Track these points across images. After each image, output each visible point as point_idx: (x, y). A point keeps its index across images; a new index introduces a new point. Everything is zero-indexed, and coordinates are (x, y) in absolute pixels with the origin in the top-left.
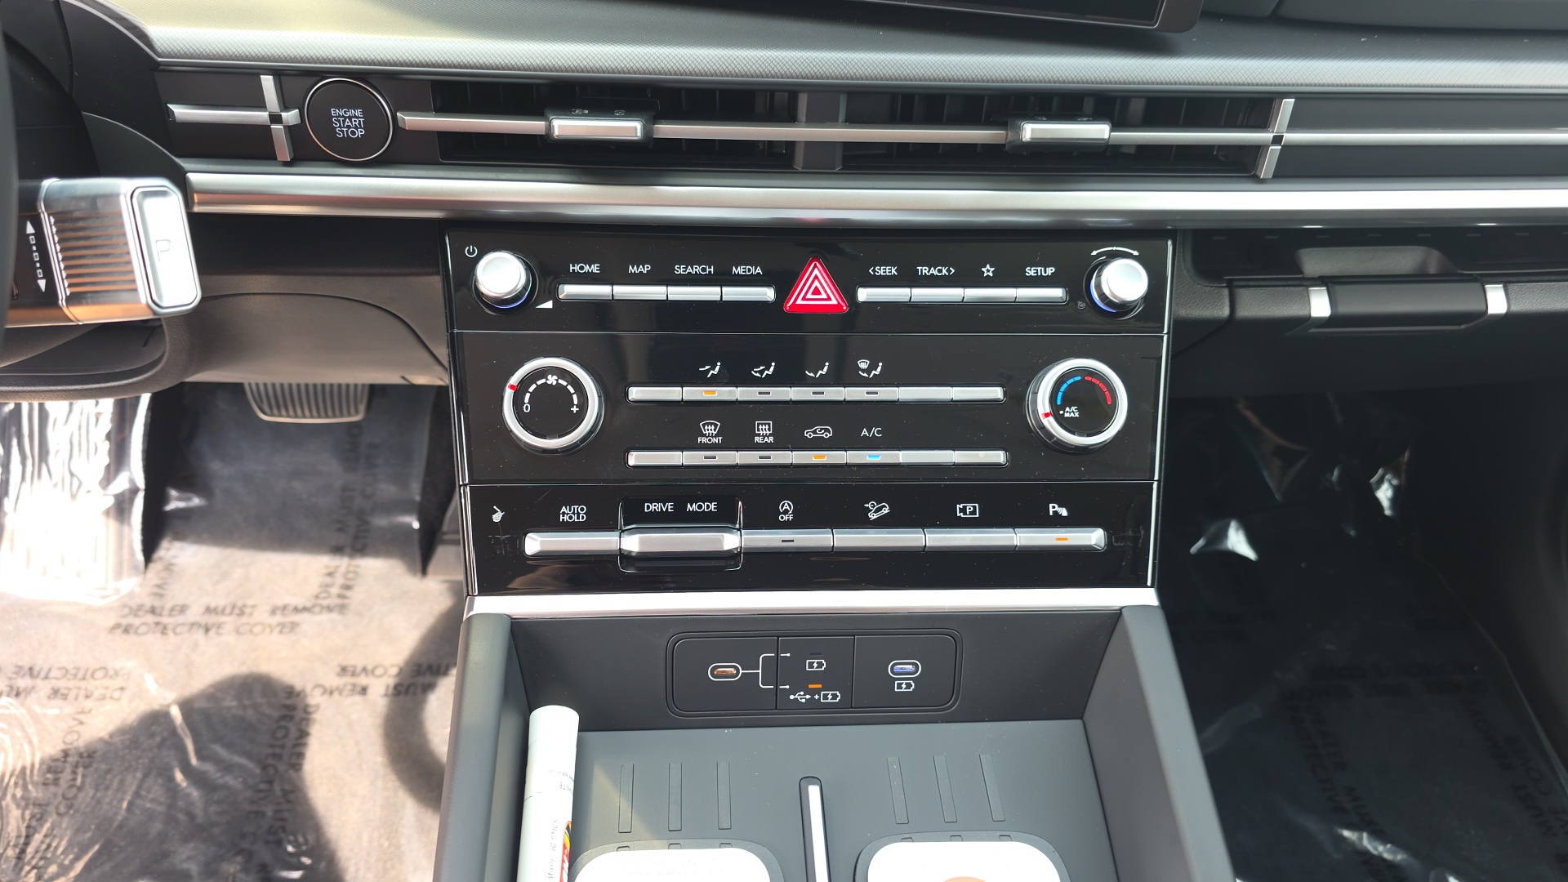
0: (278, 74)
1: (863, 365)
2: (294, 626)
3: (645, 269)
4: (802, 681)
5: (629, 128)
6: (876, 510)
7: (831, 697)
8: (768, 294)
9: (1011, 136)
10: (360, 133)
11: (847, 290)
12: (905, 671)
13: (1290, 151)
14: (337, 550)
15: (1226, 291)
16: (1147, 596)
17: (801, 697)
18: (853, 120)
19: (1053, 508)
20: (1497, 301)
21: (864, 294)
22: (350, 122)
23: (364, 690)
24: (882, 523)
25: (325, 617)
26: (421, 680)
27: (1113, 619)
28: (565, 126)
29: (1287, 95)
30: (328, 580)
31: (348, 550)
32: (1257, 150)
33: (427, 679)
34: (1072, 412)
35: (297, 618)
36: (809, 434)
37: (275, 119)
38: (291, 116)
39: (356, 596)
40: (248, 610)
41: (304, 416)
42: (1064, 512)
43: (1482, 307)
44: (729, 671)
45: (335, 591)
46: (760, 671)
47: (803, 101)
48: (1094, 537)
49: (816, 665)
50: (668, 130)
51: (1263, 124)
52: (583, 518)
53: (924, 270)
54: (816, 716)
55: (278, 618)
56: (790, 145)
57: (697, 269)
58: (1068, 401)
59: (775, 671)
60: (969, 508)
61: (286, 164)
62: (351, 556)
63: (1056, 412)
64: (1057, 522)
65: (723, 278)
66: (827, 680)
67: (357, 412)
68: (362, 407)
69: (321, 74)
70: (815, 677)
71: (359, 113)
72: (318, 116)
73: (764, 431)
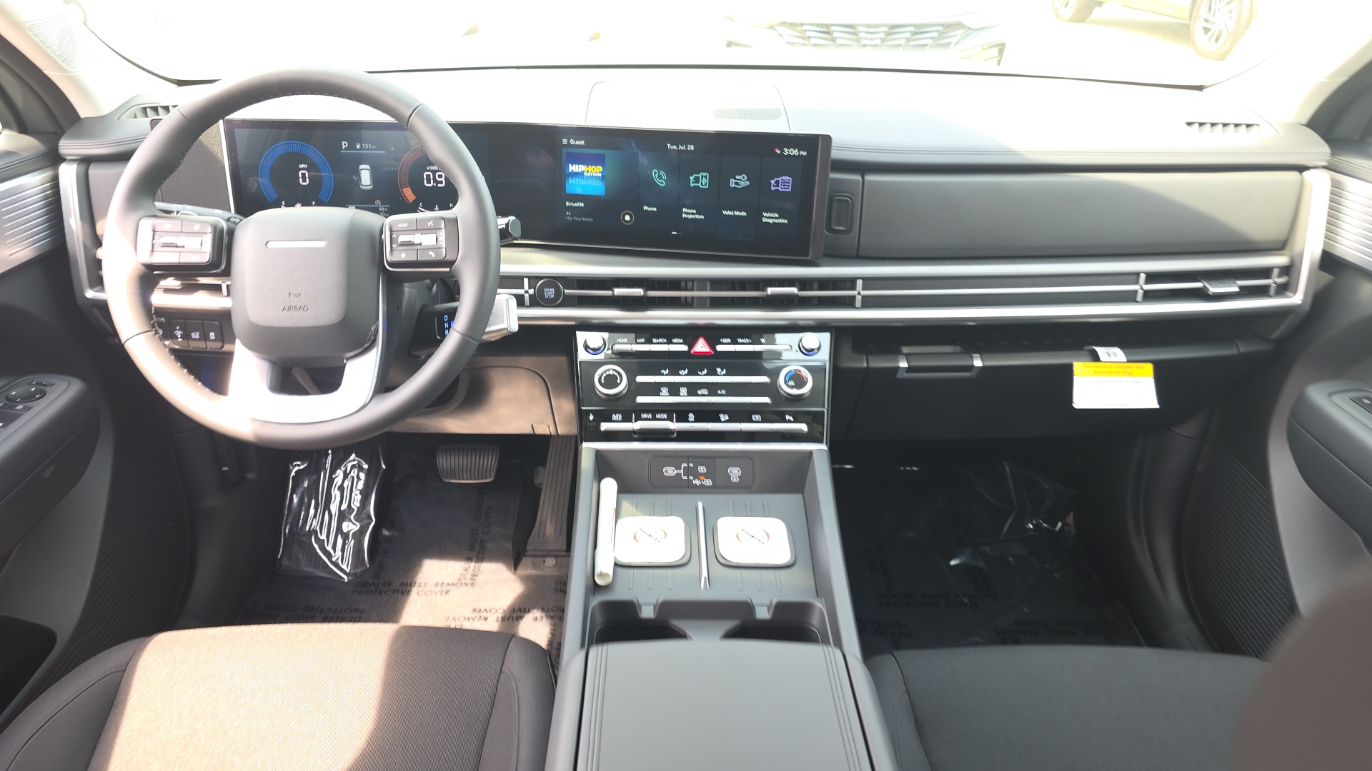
0: (530, 278)
1: (719, 370)
2: (447, 592)
3: (643, 340)
4: (697, 475)
5: (639, 292)
6: (724, 417)
7: (708, 482)
8: (684, 348)
9: (765, 293)
10: (553, 296)
11: (713, 347)
12: (735, 473)
13: (864, 297)
14: (469, 559)
15: (865, 358)
16: (824, 447)
17: (697, 482)
18: (712, 290)
19: (788, 417)
20: (978, 363)
21: (720, 348)
22: (550, 293)
23: (486, 619)
24: (726, 421)
25: (464, 588)
26: (515, 615)
27: (810, 454)
28: (618, 291)
29: (859, 278)
30: (465, 572)
31: (475, 559)
32: (853, 298)
33: (519, 613)
34: (792, 383)
35: (449, 588)
36: (699, 392)
37: (526, 292)
38: (531, 291)
39: (479, 579)
40: (423, 585)
41: (463, 479)
42: (792, 419)
43: (971, 363)
44: (670, 471)
45: (469, 577)
46: (682, 472)
47: (695, 284)
48: (803, 427)
49: (702, 469)
50: (652, 293)
51: (854, 288)
52: (620, 419)
53: (740, 340)
54: (702, 489)
55: (439, 588)
56: (693, 298)
57: (660, 340)
58: (790, 379)
59: (688, 471)
60: (757, 416)
61: (527, 307)
62: (476, 562)
63: (785, 382)
64: (789, 421)
65: (669, 342)
66: (706, 476)
67: (490, 477)
68: (493, 474)
69: (541, 278)
70: (702, 474)
71: (553, 290)
72: (540, 292)
73: (683, 391)
